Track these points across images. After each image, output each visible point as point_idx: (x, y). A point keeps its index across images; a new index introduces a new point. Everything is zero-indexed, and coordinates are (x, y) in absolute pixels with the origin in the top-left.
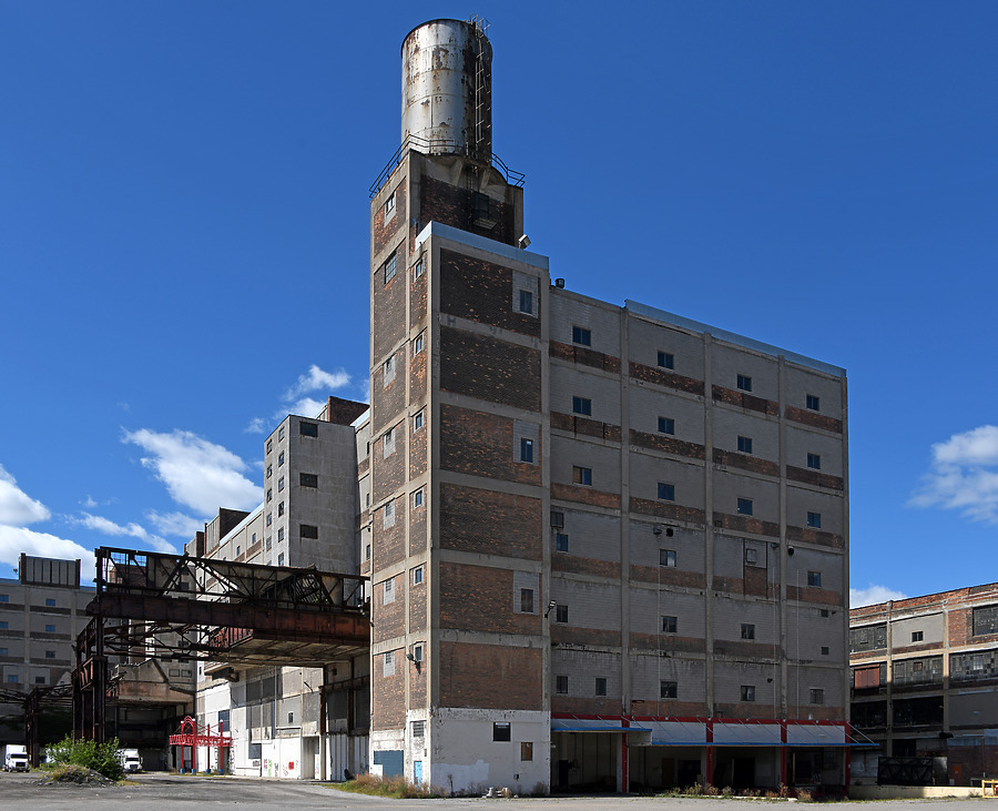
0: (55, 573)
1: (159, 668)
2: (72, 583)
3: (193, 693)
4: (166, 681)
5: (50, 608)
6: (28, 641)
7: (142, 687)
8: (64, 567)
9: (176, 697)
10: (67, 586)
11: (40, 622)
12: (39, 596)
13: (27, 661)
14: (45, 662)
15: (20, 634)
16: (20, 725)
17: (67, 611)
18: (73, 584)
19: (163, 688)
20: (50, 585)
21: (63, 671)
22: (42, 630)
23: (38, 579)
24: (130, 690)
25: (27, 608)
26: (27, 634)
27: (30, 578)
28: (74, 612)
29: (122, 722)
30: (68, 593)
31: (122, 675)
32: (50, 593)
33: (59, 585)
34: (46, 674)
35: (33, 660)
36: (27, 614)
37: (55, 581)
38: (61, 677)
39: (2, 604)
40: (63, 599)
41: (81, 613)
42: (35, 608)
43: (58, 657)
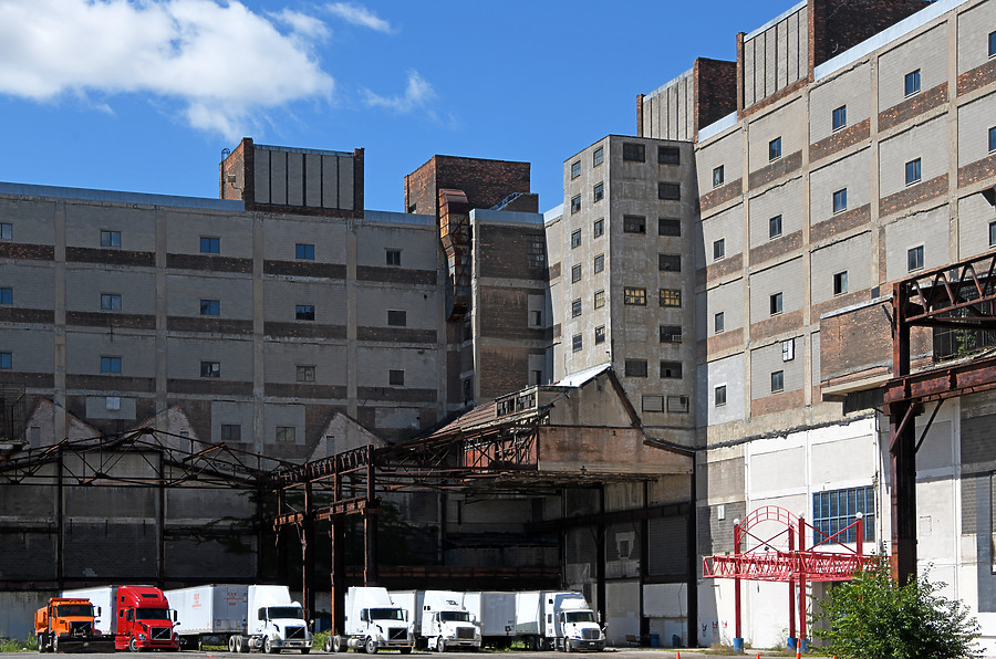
0: (314, 183)
1: (621, 392)
2: (348, 205)
3: (695, 451)
4: (636, 423)
5: (303, 266)
6: (260, 342)
7: (586, 440)
8: (330, 165)
9: (657, 462)
10: (338, 212)
11: (286, 298)
12: (280, 235)
13: (258, 390)
14: (294, 391)
15: (242, 327)
16: (245, 541)
17: (337, 271)
18: (350, 207)
19: (630, 440)
20: (304, 210)
21: (331, 413)
22: (290, 317)
23: (279, 200)
24: (562, 448)
25: (258, 267)
26: (259, 328)
27: (261, 197)
28: (351, 273)
29: (451, 529)
30: (340, 226)
31: (545, 410)
32: (304, 229)
33: (321, 211)
34: (294, 416)
35: (272, 389)
36: (258, 281)
37: (313, 202)
38: (326, 425)
39: (208, 260)
40: (331, 243)
41: (366, 273)
42: (274, 268)
43: (322, 378)
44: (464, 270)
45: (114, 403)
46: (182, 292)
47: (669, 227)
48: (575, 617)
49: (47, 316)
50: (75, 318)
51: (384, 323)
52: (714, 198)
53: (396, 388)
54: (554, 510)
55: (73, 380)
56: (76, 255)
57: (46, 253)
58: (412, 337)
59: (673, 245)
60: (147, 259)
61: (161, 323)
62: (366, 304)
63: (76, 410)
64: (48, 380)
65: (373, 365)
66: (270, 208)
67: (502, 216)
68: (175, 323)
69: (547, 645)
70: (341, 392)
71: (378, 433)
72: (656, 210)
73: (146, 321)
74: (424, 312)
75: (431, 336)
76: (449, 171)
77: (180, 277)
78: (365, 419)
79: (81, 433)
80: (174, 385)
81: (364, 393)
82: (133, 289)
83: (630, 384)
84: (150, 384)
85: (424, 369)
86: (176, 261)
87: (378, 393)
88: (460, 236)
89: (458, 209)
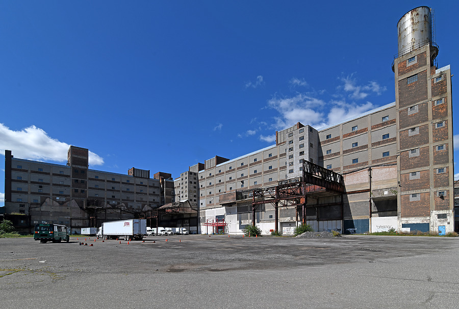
0: (145, 174)
3: (198, 210)
4: (191, 207)
6: (135, 195)
7: (185, 209)
9: (194, 212)
10: (146, 178)
11: (139, 189)
12: (138, 181)
13: (135, 201)
14: (140, 201)
15: (133, 193)
17: (146, 186)
18: (148, 177)
19: (190, 209)
20: (141, 178)
21: (145, 204)
22: (139, 191)
24: (182, 210)
25: (135, 184)
26: (135, 193)
27: (135, 175)
28: (148, 186)
30: (146, 180)
31: (180, 205)
32: (142, 180)
33: (144, 178)
34: (140, 205)
35: (137, 201)
36: (135, 187)
37: (143, 176)
38: (144, 206)
39: (128, 183)
40: (145, 182)
41: (150, 186)
42: (137, 185)
43: (144, 200)
44: (163, 186)
45: (114, 202)
46: (124, 187)
47: (195, 183)
48: (184, 231)
49: (104, 190)
50: (108, 190)
51: (152, 193)
52: (201, 180)
53: (154, 202)
54: (175, 217)
55: (107, 199)
56: (108, 181)
57: (104, 181)
58: (156, 195)
59: (195, 185)
60: (119, 183)
61: (121, 191)
62: (149, 190)
63: (108, 203)
64: (104, 198)
65: (151, 198)
66: (137, 177)
67: (168, 180)
68: (123, 191)
69: (180, 234)
70: (147, 202)
71: (151, 207)
72: (193, 181)
73: (119, 191)
74: (158, 192)
75: (159, 195)
76: (161, 174)
77: (123, 185)
78: (150, 205)
79: (109, 206)
80: (123, 200)
81: (149, 202)
82: (117, 186)
83: (190, 202)
84: (119, 200)
85: (158, 199)
86: (123, 183)
87: (151, 202)
88: (163, 182)
89: (163, 179)
